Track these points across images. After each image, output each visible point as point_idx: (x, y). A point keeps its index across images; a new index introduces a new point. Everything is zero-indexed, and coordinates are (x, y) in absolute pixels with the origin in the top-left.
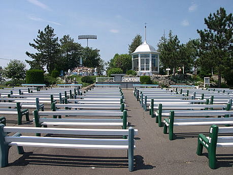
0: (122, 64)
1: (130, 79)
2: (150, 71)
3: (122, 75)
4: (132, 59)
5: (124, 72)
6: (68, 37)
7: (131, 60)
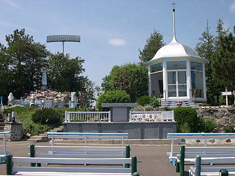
0: (127, 84)
1: (147, 115)
2: (188, 97)
3: (129, 105)
4: (149, 73)
5: (133, 101)
6: (22, 33)
7: (146, 75)
